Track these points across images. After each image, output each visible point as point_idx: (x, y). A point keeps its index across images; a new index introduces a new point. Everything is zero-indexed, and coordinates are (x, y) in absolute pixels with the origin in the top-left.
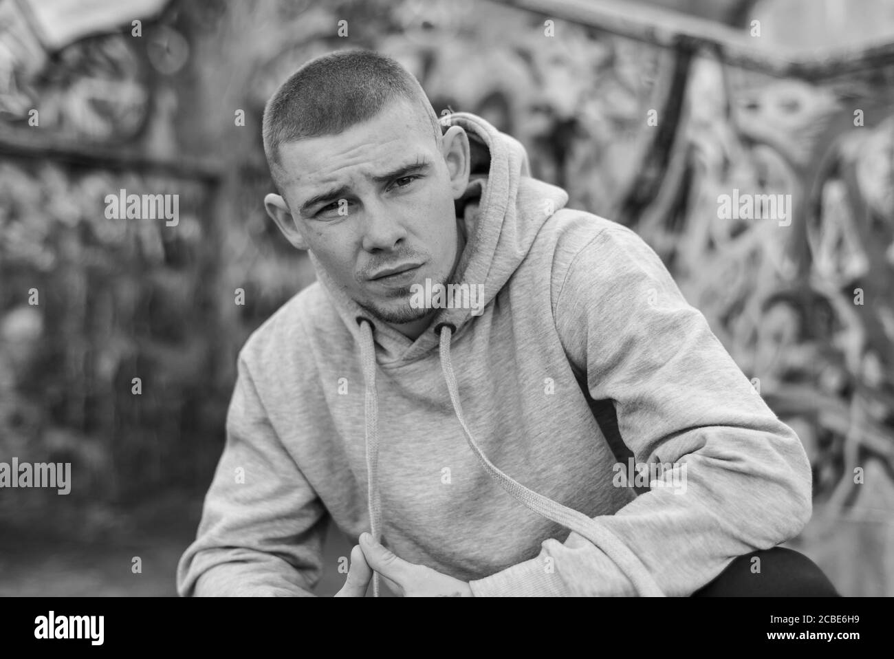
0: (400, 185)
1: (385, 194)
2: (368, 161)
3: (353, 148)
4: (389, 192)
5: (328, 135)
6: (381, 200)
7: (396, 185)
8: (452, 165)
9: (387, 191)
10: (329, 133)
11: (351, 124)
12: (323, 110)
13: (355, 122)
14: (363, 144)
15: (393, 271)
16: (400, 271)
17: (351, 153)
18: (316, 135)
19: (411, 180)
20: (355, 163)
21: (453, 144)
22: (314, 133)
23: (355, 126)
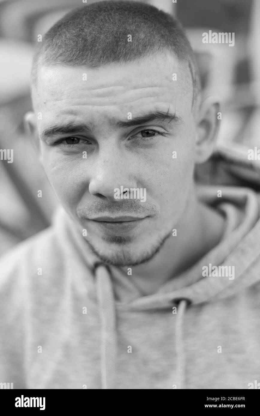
0: (143, 136)
1: (125, 142)
2: (115, 104)
3: (103, 86)
4: (129, 142)
5: (83, 67)
6: (119, 147)
7: (140, 135)
8: (202, 131)
9: (129, 139)
10: (84, 64)
11: (109, 61)
12: (86, 40)
13: (113, 60)
14: (115, 85)
15: (112, 219)
16: (120, 220)
17: (100, 91)
18: (72, 63)
19: (156, 134)
20: (101, 104)
21: (208, 112)
22: (70, 61)
23: (112, 64)
